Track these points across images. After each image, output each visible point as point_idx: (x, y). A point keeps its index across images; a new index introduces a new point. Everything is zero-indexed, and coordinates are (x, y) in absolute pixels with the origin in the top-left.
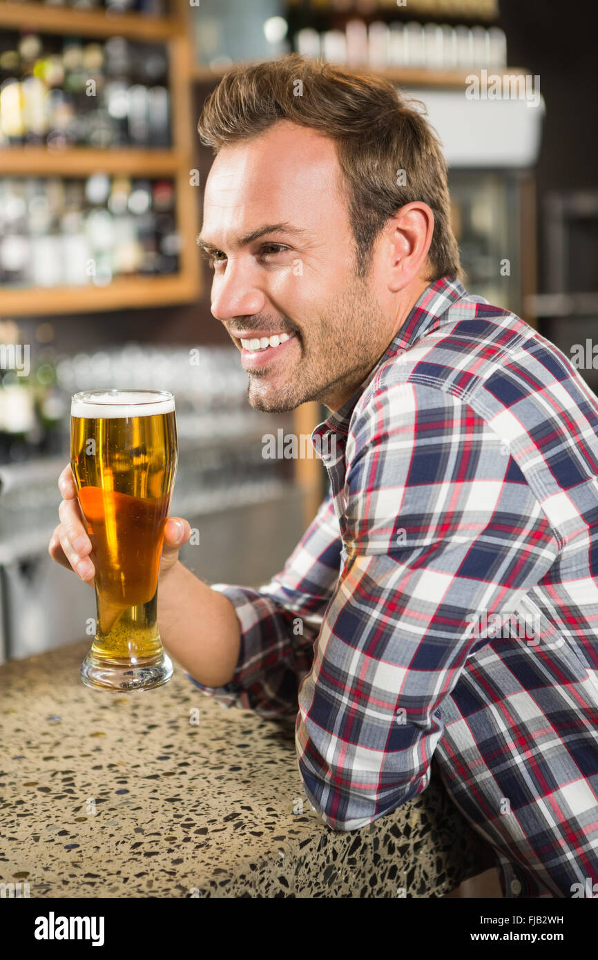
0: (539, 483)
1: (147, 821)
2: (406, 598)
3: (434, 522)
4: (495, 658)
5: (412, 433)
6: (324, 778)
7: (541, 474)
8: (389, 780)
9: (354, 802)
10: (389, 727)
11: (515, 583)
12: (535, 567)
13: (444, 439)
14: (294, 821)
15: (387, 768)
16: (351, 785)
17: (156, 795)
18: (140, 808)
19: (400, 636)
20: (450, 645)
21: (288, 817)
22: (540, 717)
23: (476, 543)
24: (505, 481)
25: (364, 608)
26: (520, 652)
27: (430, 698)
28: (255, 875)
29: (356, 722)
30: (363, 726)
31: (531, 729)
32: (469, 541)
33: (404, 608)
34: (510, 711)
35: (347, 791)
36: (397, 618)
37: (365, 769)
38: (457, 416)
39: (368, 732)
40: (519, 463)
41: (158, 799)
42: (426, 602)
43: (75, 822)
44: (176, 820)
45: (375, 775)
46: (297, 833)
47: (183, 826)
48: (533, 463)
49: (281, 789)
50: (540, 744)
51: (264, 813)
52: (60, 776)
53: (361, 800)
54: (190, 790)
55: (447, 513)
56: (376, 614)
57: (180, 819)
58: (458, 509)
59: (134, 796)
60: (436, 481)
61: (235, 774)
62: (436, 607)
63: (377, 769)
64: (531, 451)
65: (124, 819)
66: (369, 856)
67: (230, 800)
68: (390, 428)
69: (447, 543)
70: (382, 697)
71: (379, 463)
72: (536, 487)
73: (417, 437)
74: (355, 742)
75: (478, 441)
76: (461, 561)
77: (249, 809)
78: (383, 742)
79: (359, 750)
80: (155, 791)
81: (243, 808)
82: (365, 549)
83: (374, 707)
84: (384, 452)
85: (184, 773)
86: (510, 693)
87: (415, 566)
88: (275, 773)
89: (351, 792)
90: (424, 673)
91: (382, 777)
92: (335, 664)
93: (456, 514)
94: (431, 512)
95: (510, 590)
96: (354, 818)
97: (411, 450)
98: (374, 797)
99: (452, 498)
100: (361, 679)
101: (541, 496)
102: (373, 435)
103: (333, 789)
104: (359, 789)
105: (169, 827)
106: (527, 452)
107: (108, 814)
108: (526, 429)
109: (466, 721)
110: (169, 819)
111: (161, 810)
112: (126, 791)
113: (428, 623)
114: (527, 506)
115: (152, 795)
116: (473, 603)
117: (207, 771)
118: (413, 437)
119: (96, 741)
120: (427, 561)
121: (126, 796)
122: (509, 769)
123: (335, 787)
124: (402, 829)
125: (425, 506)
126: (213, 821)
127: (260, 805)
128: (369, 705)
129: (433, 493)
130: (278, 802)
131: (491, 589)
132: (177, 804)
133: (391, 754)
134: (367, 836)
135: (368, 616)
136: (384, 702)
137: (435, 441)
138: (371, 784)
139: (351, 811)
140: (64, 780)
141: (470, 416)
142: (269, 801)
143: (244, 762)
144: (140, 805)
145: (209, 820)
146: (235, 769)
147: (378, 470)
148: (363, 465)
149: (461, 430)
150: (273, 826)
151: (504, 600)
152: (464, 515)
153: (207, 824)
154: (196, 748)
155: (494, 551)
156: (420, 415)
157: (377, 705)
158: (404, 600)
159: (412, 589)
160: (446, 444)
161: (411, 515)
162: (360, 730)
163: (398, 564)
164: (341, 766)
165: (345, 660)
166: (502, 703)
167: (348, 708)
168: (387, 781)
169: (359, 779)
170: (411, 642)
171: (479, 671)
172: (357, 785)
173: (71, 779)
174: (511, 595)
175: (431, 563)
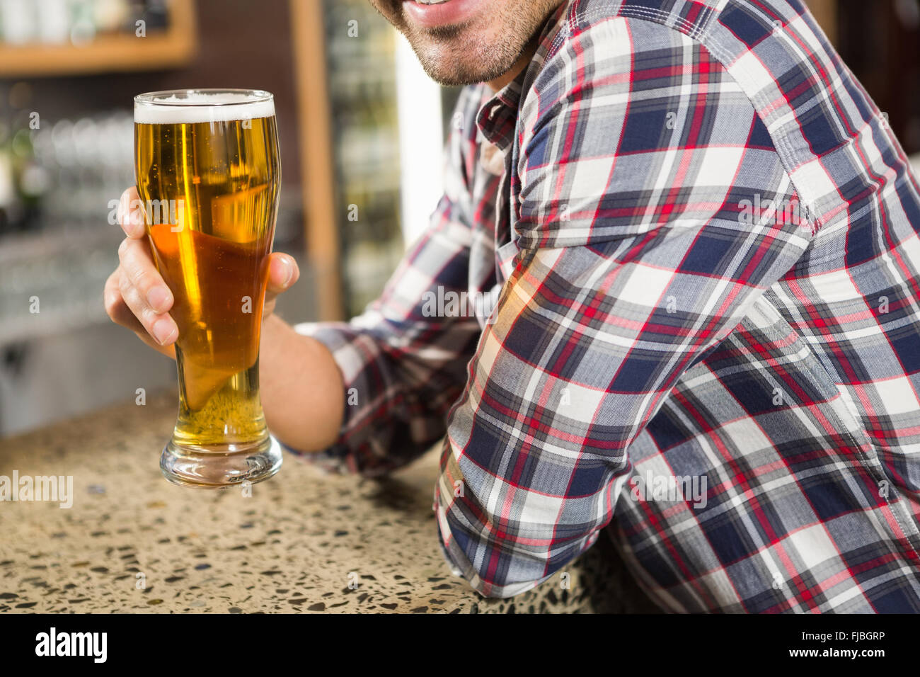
0: (789, 149)
1: (243, 599)
2: (611, 302)
3: (653, 202)
4: (710, 377)
5: (626, 85)
6: (480, 532)
7: (791, 136)
8: (564, 534)
9: (518, 561)
10: (573, 466)
11: (752, 278)
12: (779, 257)
13: (671, 92)
14: (434, 589)
15: (565, 519)
16: (517, 541)
17: (247, 568)
18: (229, 585)
19: (599, 350)
20: (662, 360)
21: (424, 584)
22: (767, 449)
23: (706, 229)
24: (747, 146)
25: (549, 314)
26: (745, 367)
27: (629, 428)
29: (529, 460)
30: (539, 466)
31: (753, 465)
32: (697, 226)
33: (608, 313)
34: (726, 442)
35: (511, 547)
36: (597, 328)
37: (536, 521)
38: (688, 60)
39: (544, 473)
40: (766, 121)
41: (250, 573)
42: (636, 306)
43: (147, 605)
44: (280, 596)
45: (548, 529)
46: (441, 602)
47: (291, 602)
48: (782, 122)
49: (406, 553)
50: (764, 483)
51: (393, 583)
52: (117, 554)
53: (528, 560)
54: (290, 560)
55: (671, 190)
56: (567, 322)
57: (285, 595)
58: (686, 184)
59: (219, 571)
60: (659, 148)
61: (342, 540)
62: (650, 311)
63: (552, 520)
64: (780, 106)
65: (212, 598)
67: (344, 570)
68: (596, 78)
69: (669, 229)
70: (568, 429)
71: (579, 125)
72: (785, 153)
73: (633, 89)
74: (527, 486)
75: (714, 93)
76: (686, 251)
77: (371, 578)
78: (563, 485)
79: (531, 496)
80: (245, 564)
81: (363, 577)
82: (553, 239)
83: (556, 441)
84: (587, 111)
85: (277, 541)
86: (728, 420)
87: (623, 261)
88: (393, 536)
89: (516, 549)
90: (625, 396)
91: (557, 531)
92: (505, 387)
93: (682, 192)
94: (650, 188)
95: (746, 288)
96: (518, 582)
97: (625, 106)
98: (545, 555)
99: (680, 169)
100: (541, 405)
101: (790, 165)
102: (569, 88)
103: (491, 546)
104: (527, 545)
105: (273, 605)
106: (775, 108)
107: (190, 594)
108: (773, 77)
109: (664, 457)
110: (271, 595)
111: (258, 585)
112: (207, 566)
113: (637, 333)
114: (772, 179)
115: (243, 569)
116: (696, 305)
117: (306, 538)
118: (628, 89)
119: (156, 512)
120: (643, 252)
121: (208, 571)
122: (724, 514)
123: (494, 544)
124: (558, 594)
125: (642, 182)
126: (329, 595)
127: (384, 573)
128: (549, 438)
129: (654, 163)
130: (406, 568)
131: (721, 286)
132: (277, 577)
133: (572, 500)
134: (521, 605)
135: (556, 326)
136: (570, 434)
137: (657, 93)
138: (543, 539)
139: (513, 573)
140: (124, 557)
141: (705, 59)
142: (394, 567)
143: (350, 526)
144: (230, 581)
145: (323, 593)
146: (341, 533)
147: (577, 133)
148: (554, 128)
149: (693, 79)
150: (408, 596)
151: (736, 301)
152: (693, 192)
153: (322, 598)
154: (286, 512)
155: (728, 238)
156: (637, 58)
157: (560, 439)
158: (608, 304)
159: (619, 290)
160: (673, 97)
161: (622, 194)
162: (534, 471)
163: (600, 258)
164: (507, 517)
165: (519, 384)
166: (715, 433)
167: (520, 443)
168: (562, 535)
169: (528, 533)
170: (613, 358)
171: (686, 395)
172: (525, 541)
173: (132, 556)
174: (746, 294)
175: (647, 256)
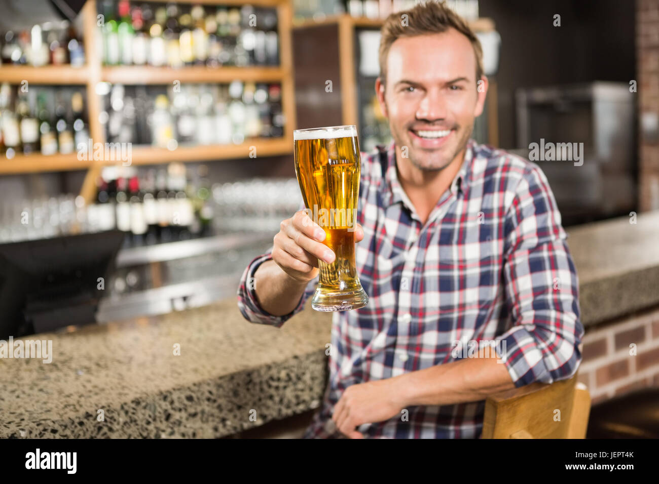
28: (195, 388)
66: (258, 388)
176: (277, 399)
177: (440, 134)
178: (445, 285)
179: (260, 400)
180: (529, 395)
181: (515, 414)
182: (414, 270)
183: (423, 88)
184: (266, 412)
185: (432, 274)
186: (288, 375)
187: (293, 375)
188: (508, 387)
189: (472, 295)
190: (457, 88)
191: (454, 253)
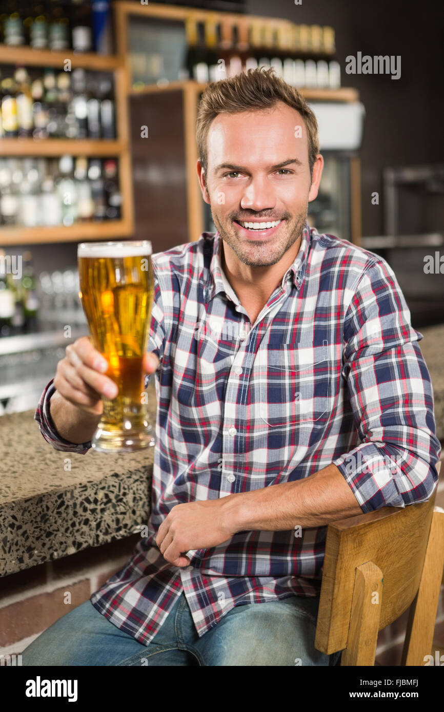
66: (71, 511)
124: (92, 500)
176: (94, 524)
177: (269, 225)
178: (275, 395)
179: (73, 525)
180: (378, 521)
181: (360, 544)
182: (241, 377)
183: (248, 174)
184: (79, 539)
185: (261, 382)
186: (106, 496)
187: (112, 496)
188: (354, 512)
189: (306, 406)
190: (286, 172)
191: (285, 358)
